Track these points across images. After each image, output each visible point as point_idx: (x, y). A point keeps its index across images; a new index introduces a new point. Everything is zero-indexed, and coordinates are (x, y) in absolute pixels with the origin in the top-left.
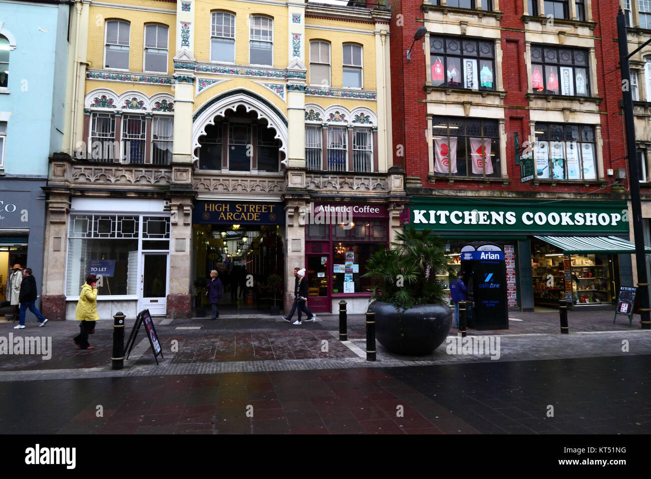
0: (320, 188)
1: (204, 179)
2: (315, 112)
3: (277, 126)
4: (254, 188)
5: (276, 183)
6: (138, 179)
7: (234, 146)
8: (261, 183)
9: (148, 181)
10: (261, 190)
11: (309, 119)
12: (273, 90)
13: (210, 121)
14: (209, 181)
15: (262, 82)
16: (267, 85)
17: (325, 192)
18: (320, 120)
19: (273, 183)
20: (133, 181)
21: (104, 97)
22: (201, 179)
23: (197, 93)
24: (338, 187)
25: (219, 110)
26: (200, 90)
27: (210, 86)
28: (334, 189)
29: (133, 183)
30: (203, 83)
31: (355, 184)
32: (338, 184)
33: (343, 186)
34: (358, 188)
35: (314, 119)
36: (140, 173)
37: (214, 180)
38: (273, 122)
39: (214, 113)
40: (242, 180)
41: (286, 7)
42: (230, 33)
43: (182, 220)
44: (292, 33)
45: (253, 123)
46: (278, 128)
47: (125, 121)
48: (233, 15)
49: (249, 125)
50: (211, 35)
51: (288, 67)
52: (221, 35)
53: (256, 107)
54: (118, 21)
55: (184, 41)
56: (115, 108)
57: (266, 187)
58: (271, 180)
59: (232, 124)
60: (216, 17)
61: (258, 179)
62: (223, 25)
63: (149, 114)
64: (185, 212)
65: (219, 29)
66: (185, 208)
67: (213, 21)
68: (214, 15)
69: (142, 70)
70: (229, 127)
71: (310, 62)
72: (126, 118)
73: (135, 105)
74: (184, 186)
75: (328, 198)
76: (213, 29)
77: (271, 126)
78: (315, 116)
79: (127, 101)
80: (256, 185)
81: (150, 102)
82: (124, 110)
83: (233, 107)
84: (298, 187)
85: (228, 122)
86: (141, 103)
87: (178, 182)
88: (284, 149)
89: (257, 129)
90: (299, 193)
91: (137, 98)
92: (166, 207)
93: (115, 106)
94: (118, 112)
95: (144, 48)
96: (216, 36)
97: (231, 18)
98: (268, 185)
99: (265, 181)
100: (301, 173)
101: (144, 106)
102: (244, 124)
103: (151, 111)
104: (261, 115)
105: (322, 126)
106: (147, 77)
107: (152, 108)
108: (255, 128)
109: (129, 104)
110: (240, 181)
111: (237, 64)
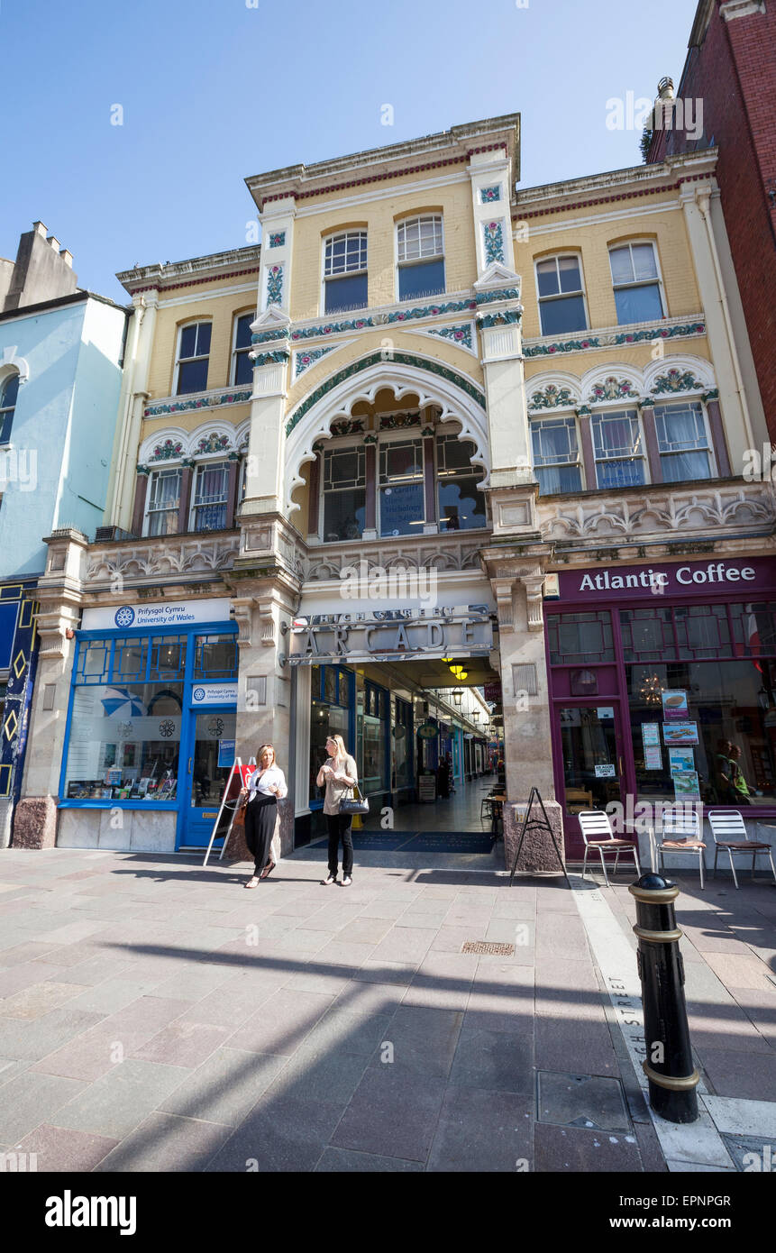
0: (579, 536)
1: (329, 558)
2: (558, 389)
3: (462, 411)
5: (477, 547)
6: (189, 563)
7: (390, 487)
8: (447, 551)
9: (207, 564)
11: (546, 406)
12: (447, 339)
13: (322, 429)
14: (338, 560)
15: (423, 331)
16: (435, 331)
17: (593, 542)
18: (570, 403)
19: (471, 548)
20: (180, 567)
21: (169, 442)
22: (322, 559)
23: (295, 378)
24: (627, 525)
25: (338, 403)
26: (299, 372)
27: (318, 361)
28: (618, 533)
29: (180, 571)
30: (304, 359)
31: (673, 513)
32: (627, 518)
33: (640, 521)
34: (684, 521)
35: (558, 404)
36: (193, 551)
37: (347, 556)
38: (454, 403)
39: (328, 412)
40: (404, 551)
41: (467, 182)
42: (359, 263)
43: (259, 636)
44: (483, 222)
45: (424, 434)
46: (465, 415)
47: (199, 477)
48: (363, 230)
49: (418, 442)
50: (322, 276)
51: (476, 284)
52: (343, 270)
53: (414, 383)
54: (197, 322)
55: (271, 295)
56: (183, 457)
57: (457, 560)
58: (466, 542)
59: (384, 446)
60: (332, 243)
61: (439, 545)
62: (346, 254)
63: (233, 453)
64: (262, 616)
65: (339, 262)
66: (262, 608)
67: (328, 252)
68: (329, 242)
69: (228, 385)
70: (378, 452)
71: (538, 297)
72: (200, 469)
73: (214, 445)
74: (261, 561)
75: (600, 553)
76: (328, 265)
77: (450, 414)
78: (560, 397)
79: (202, 441)
80: (434, 556)
81: (236, 434)
82: (198, 457)
83: (368, 393)
84: (516, 532)
85: (376, 443)
86: (224, 440)
87: (251, 555)
88: (482, 457)
89: (435, 445)
90: (520, 545)
91: (218, 432)
92: (232, 612)
93: (183, 454)
94: (185, 461)
95: (233, 352)
96: (332, 276)
97: (360, 238)
98: (462, 554)
99: (454, 547)
100: (524, 498)
101: (228, 444)
102: (408, 442)
103: (237, 449)
104: (426, 397)
105: (577, 413)
106: (233, 394)
107: (239, 445)
108: (429, 443)
109: (205, 446)
110: (400, 553)
111: (370, 308)
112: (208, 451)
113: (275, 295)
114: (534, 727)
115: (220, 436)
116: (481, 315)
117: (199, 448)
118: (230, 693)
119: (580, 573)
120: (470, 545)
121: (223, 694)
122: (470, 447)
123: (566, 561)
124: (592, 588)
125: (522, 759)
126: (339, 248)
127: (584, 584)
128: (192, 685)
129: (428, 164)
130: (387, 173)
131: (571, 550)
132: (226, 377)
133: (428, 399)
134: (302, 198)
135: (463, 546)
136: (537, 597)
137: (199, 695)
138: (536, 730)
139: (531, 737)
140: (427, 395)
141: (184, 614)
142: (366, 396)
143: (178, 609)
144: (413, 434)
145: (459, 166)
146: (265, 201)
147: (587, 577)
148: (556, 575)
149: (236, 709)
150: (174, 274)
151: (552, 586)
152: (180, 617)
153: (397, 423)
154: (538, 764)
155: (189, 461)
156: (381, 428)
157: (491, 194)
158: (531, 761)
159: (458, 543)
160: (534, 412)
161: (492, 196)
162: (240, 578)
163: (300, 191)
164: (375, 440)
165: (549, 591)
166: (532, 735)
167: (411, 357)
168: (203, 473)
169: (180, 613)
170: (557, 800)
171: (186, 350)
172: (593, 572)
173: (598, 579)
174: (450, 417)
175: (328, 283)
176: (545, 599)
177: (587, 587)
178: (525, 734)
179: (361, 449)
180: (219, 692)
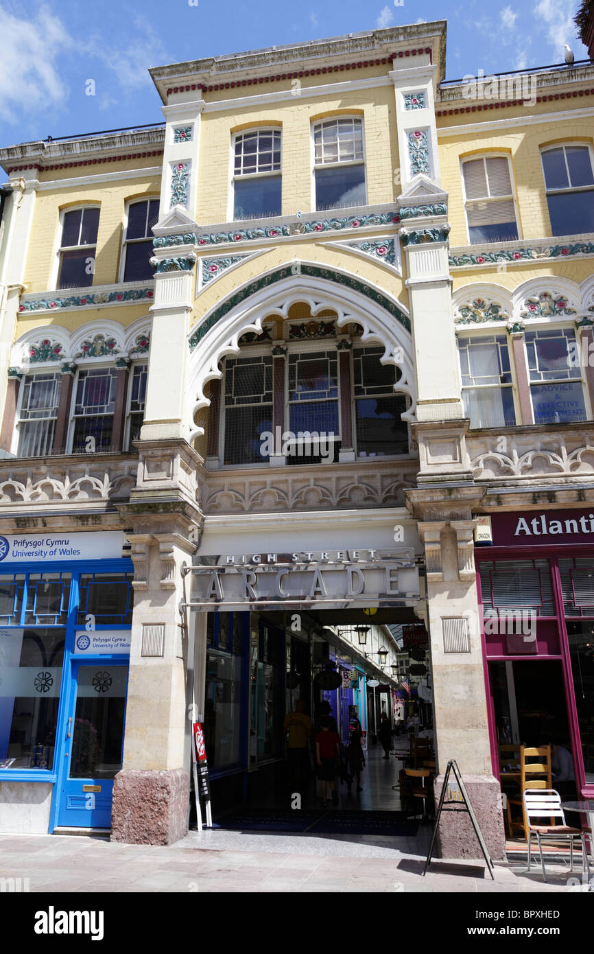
0: (513, 474)
1: (230, 484)
2: (488, 302)
4: (347, 496)
5: (401, 478)
6: (75, 490)
8: (365, 481)
9: (95, 492)
10: (366, 499)
11: (475, 320)
12: (368, 254)
13: (230, 345)
14: (241, 487)
15: (342, 243)
16: (355, 246)
17: (529, 482)
18: (501, 318)
19: (395, 479)
20: (65, 493)
21: (47, 342)
22: (222, 485)
23: (200, 288)
24: (565, 464)
25: (248, 317)
26: (205, 281)
27: (225, 270)
28: (555, 472)
29: (65, 498)
30: (211, 268)
32: (565, 454)
33: (580, 459)
35: (488, 319)
38: (376, 323)
40: (316, 480)
41: (391, 86)
42: (272, 164)
43: (158, 577)
44: (406, 131)
45: (339, 347)
46: (388, 337)
47: (80, 384)
48: (277, 129)
49: (332, 355)
50: (231, 176)
51: (400, 197)
52: (254, 170)
53: (332, 299)
54: (82, 207)
55: (176, 195)
56: (64, 360)
57: (376, 492)
58: (387, 471)
59: (293, 358)
60: (242, 141)
61: (356, 474)
62: (258, 153)
63: (122, 359)
64: (162, 556)
65: (250, 161)
66: (162, 547)
67: (238, 150)
68: (238, 139)
69: (117, 282)
70: (287, 364)
71: (465, 200)
72: (82, 375)
73: (99, 348)
74: (162, 494)
75: (536, 496)
76: (237, 163)
77: (371, 335)
78: (490, 312)
79: (85, 342)
80: (350, 487)
81: (126, 337)
82: (80, 361)
83: (281, 307)
84: (445, 472)
85: (285, 354)
86: (111, 343)
87: (150, 485)
88: (406, 383)
89: (352, 359)
90: (448, 485)
91: (104, 334)
92: (126, 548)
93: (62, 357)
94: (66, 365)
95: (123, 242)
96: (242, 176)
97: (273, 136)
98: (382, 484)
99: (373, 477)
100: (453, 434)
101: (116, 348)
102: (321, 354)
103: (126, 355)
104: (345, 315)
105: (509, 330)
106: (123, 291)
107: (129, 349)
108: (345, 357)
109: (88, 349)
110: (312, 482)
111: (283, 216)
112: (92, 354)
113: (180, 194)
114: (467, 688)
115: (106, 339)
116: (405, 231)
117: (81, 351)
118: (120, 642)
119: (515, 515)
120: (392, 476)
121: (111, 643)
122: (394, 372)
123: (499, 503)
124: (528, 533)
125: (454, 726)
126: (250, 148)
127: (519, 528)
128: (75, 632)
129: (348, 65)
130: (303, 71)
131: (504, 490)
132: (115, 271)
133: (347, 317)
134: (211, 90)
135: (383, 476)
136: (469, 543)
137: (83, 643)
138: (470, 693)
139: (463, 700)
140: (346, 313)
141: (68, 547)
142: (279, 310)
143: (61, 542)
144: (327, 346)
145: (381, 68)
146: (169, 92)
147: (522, 520)
148: (488, 518)
149: (128, 662)
150: (59, 154)
151: (484, 532)
152: (63, 552)
153: (309, 332)
154: (473, 732)
155: (71, 365)
156: (291, 337)
157: (416, 100)
158: (464, 728)
159: (378, 473)
160: (461, 327)
161: (416, 103)
162: (138, 512)
163: (208, 84)
164: (284, 352)
165: (481, 536)
166: (465, 698)
167: (329, 272)
168: (85, 380)
169: (64, 547)
170: (494, 775)
171: (69, 237)
172: (529, 516)
173: (534, 523)
174: (372, 337)
175: (237, 183)
176: (477, 544)
177: (523, 532)
178: (457, 697)
179: (268, 360)
180: (106, 640)
